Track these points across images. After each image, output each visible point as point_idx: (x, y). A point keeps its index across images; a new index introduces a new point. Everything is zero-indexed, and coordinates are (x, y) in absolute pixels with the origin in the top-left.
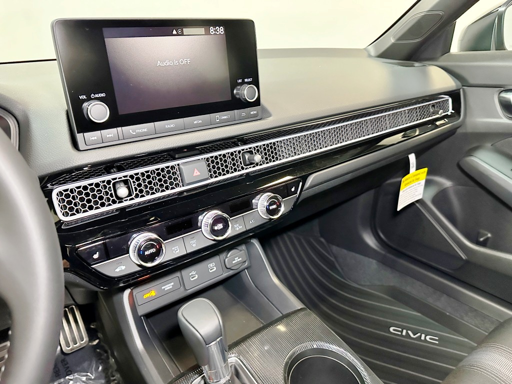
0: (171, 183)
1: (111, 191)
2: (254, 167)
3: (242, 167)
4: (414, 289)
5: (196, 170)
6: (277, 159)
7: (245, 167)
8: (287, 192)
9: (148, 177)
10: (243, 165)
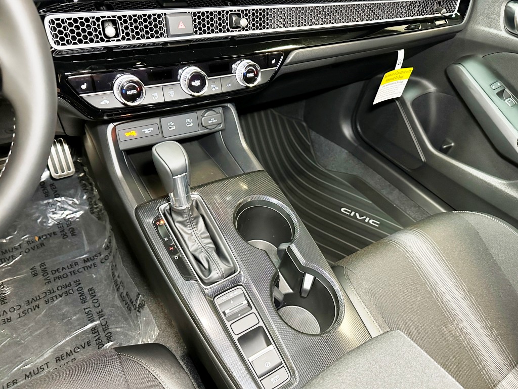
0: (157, 32)
1: (100, 28)
2: (239, 31)
3: (228, 28)
4: (374, 180)
5: (181, 22)
6: (264, 27)
7: (231, 29)
8: (267, 63)
9: (135, 21)
10: (229, 27)
